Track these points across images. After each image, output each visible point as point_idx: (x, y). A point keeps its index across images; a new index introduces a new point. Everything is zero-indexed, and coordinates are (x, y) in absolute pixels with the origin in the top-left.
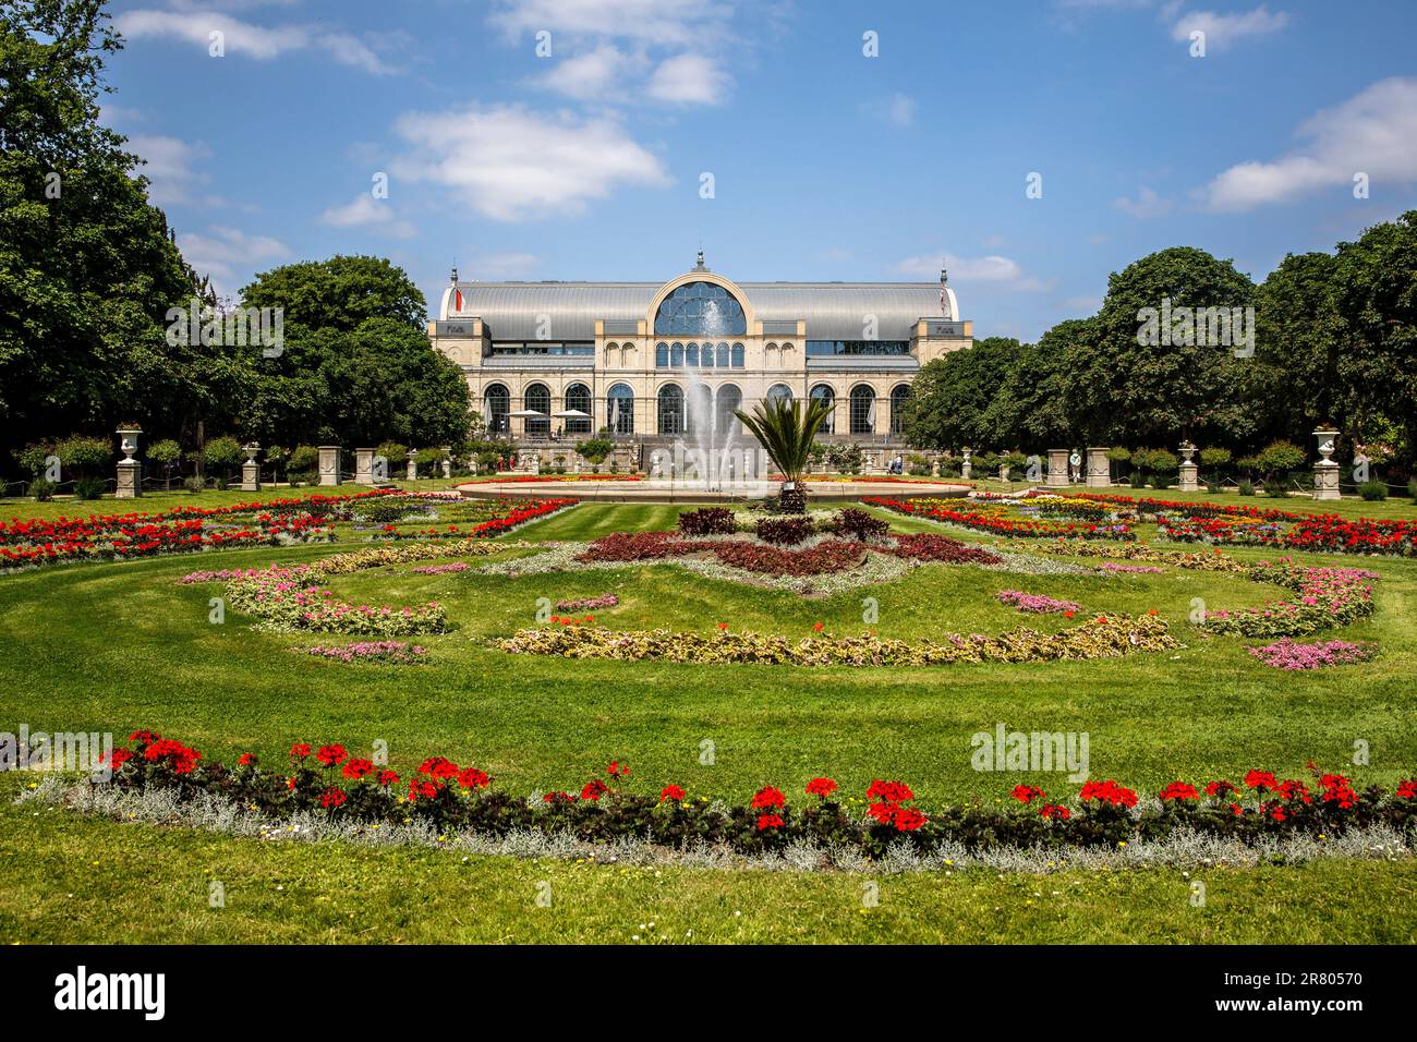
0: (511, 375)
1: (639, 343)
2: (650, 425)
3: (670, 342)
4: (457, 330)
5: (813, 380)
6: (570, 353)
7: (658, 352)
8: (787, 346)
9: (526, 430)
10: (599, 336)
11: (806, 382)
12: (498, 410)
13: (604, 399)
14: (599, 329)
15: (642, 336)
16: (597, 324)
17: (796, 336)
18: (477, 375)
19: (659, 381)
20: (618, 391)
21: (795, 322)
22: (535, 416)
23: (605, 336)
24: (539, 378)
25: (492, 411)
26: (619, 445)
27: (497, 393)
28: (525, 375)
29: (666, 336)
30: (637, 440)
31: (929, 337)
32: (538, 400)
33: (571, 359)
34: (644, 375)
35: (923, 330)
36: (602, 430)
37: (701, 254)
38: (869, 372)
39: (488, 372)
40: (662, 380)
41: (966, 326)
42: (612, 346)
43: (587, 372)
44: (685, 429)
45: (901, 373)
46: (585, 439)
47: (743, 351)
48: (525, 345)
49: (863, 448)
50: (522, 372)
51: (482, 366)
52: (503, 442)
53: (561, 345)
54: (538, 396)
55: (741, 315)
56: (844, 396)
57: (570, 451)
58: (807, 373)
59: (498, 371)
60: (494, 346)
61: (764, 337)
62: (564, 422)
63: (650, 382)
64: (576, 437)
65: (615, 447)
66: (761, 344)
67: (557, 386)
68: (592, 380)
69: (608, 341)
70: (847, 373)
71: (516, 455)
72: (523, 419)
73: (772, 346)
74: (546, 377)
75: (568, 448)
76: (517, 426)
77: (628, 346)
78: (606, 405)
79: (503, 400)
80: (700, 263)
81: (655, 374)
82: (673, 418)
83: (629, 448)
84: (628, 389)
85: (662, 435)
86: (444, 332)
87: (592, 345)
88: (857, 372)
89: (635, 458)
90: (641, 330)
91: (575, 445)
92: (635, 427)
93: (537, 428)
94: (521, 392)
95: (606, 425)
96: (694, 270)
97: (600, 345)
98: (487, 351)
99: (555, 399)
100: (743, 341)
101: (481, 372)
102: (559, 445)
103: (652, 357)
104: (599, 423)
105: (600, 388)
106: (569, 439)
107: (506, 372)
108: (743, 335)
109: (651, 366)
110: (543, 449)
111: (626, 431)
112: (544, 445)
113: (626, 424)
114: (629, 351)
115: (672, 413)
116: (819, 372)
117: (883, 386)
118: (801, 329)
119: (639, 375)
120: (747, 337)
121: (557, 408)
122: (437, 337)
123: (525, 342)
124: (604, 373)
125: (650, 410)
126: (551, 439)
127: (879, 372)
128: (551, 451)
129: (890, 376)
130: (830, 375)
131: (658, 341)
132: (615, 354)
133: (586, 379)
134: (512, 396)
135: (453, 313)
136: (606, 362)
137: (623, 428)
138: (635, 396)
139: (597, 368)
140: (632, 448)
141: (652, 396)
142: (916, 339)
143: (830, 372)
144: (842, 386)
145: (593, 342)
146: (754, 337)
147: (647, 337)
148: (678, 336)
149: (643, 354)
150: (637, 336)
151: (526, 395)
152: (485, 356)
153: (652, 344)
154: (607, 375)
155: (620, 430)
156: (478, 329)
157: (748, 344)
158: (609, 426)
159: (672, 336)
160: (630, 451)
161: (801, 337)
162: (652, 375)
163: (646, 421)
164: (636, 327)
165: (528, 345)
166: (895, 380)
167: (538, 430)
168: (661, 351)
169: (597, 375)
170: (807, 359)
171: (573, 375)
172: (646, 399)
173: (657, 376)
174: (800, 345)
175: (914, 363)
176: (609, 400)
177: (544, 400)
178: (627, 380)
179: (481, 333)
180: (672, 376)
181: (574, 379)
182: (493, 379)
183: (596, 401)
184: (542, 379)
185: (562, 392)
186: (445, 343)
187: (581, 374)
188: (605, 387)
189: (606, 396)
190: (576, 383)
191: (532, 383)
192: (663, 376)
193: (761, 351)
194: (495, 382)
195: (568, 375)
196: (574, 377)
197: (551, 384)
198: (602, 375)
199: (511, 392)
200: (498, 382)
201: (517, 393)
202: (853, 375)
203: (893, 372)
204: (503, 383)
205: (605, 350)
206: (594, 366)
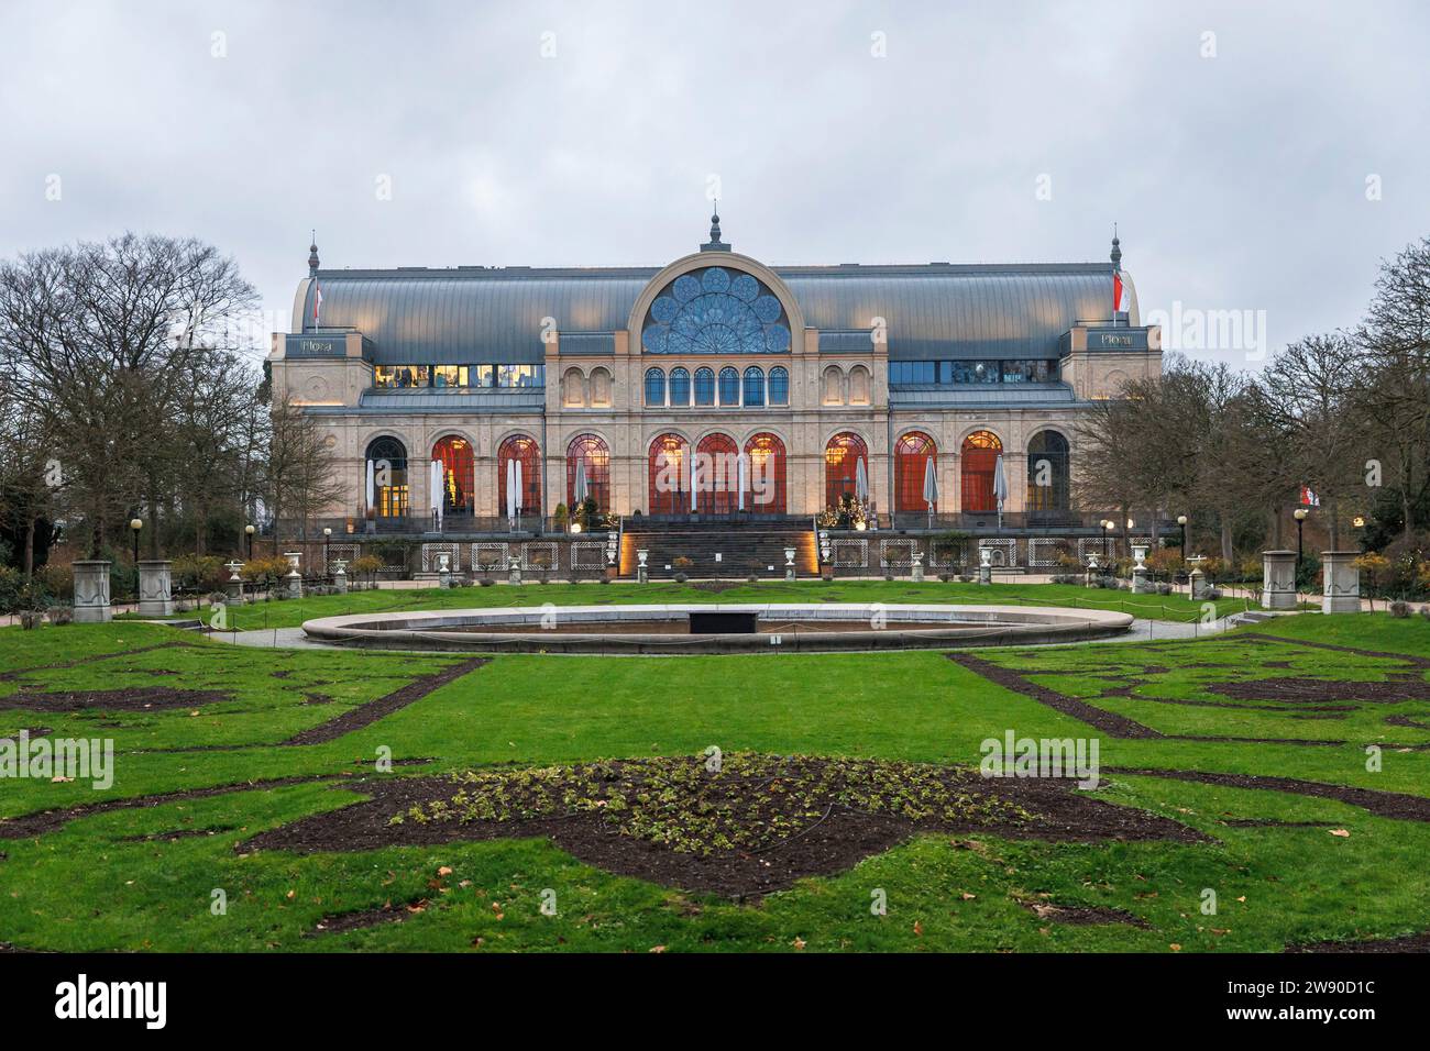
0: (409, 421)
1: (619, 369)
2: (637, 501)
3: (667, 365)
4: (320, 349)
5: (902, 425)
7: (648, 382)
8: (858, 370)
10: (552, 357)
11: (889, 427)
13: (561, 459)
14: (552, 347)
15: (622, 356)
17: (873, 354)
18: (353, 422)
19: (652, 429)
20: (585, 446)
21: (872, 331)
23: (560, 355)
24: (453, 425)
26: (588, 534)
27: (386, 454)
28: (431, 421)
29: (660, 356)
30: (614, 526)
31: (1089, 352)
33: (507, 397)
34: (626, 420)
35: (1078, 341)
36: (560, 508)
37: (717, 221)
38: (992, 411)
39: (371, 417)
40: (655, 427)
41: (1149, 334)
42: (573, 372)
43: (533, 415)
44: (693, 507)
45: (1046, 414)
47: (785, 380)
50: (426, 417)
51: (362, 406)
55: (782, 321)
56: (951, 451)
57: (505, 545)
58: (890, 414)
59: (388, 417)
60: (383, 376)
61: (822, 354)
62: (496, 497)
63: (637, 432)
66: (815, 369)
67: (485, 439)
68: (540, 428)
69: (569, 363)
70: (957, 411)
73: (832, 371)
74: (466, 422)
75: (503, 541)
77: (599, 372)
78: (564, 467)
79: (397, 462)
80: (716, 237)
81: (643, 417)
84: (599, 442)
85: (656, 517)
86: (298, 352)
88: (972, 411)
90: (621, 345)
94: (427, 446)
95: (564, 502)
96: (705, 249)
97: (554, 372)
98: (369, 384)
99: (482, 459)
100: (787, 363)
101: (359, 417)
102: (488, 534)
103: (639, 388)
104: (554, 498)
105: (555, 442)
106: (504, 525)
107: (399, 416)
108: (787, 352)
109: (638, 402)
110: (461, 541)
112: (463, 536)
114: (600, 382)
116: (910, 412)
117: (1015, 435)
118: (879, 342)
119: (619, 420)
120: (792, 356)
121: (484, 476)
122: (286, 360)
123: (431, 366)
124: (562, 416)
125: (637, 477)
127: (1007, 412)
128: (475, 545)
129: (1027, 416)
130: (927, 417)
131: (649, 364)
132: (578, 386)
133: (532, 427)
134: (410, 456)
136: (563, 400)
138: (612, 455)
139: (550, 408)
140: (606, 539)
141: (639, 454)
142: (1064, 357)
143: (928, 411)
144: (948, 435)
146: (804, 356)
147: (631, 357)
148: (681, 356)
149: (624, 385)
150: (612, 354)
151: (434, 454)
152: (366, 392)
153: (637, 371)
154: (565, 421)
156: (355, 347)
157: (795, 368)
158: (568, 503)
159: (669, 356)
161: (884, 354)
162: (639, 420)
163: (629, 496)
164: (613, 342)
166: (1036, 425)
168: (653, 380)
169: (548, 421)
170: (890, 391)
171: (510, 421)
172: (629, 458)
173: (648, 420)
174: (880, 368)
175: (1064, 396)
176: (568, 460)
177: (465, 460)
178: (597, 428)
179: (360, 354)
180: (670, 421)
181: (511, 428)
182: (379, 428)
183: (549, 462)
184: (460, 428)
185: (492, 448)
186: (300, 370)
187: (524, 419)
188: (563, 439)
189: (564, 454)
190: (515, 433)
191: (442, 435)
192: (657, 421)
193: (815, 378)
194: (382, 434)
195: (502, 420)
196: (511, 425)
197: (474, 435)
198: (556, 421)
199: (408, 449)
200: (387, 434)
201: (419, 451)
202: (967, 417)
203: (1032, 410)
204: (396, 436)
205: (561, 381)
206: (544, 407)
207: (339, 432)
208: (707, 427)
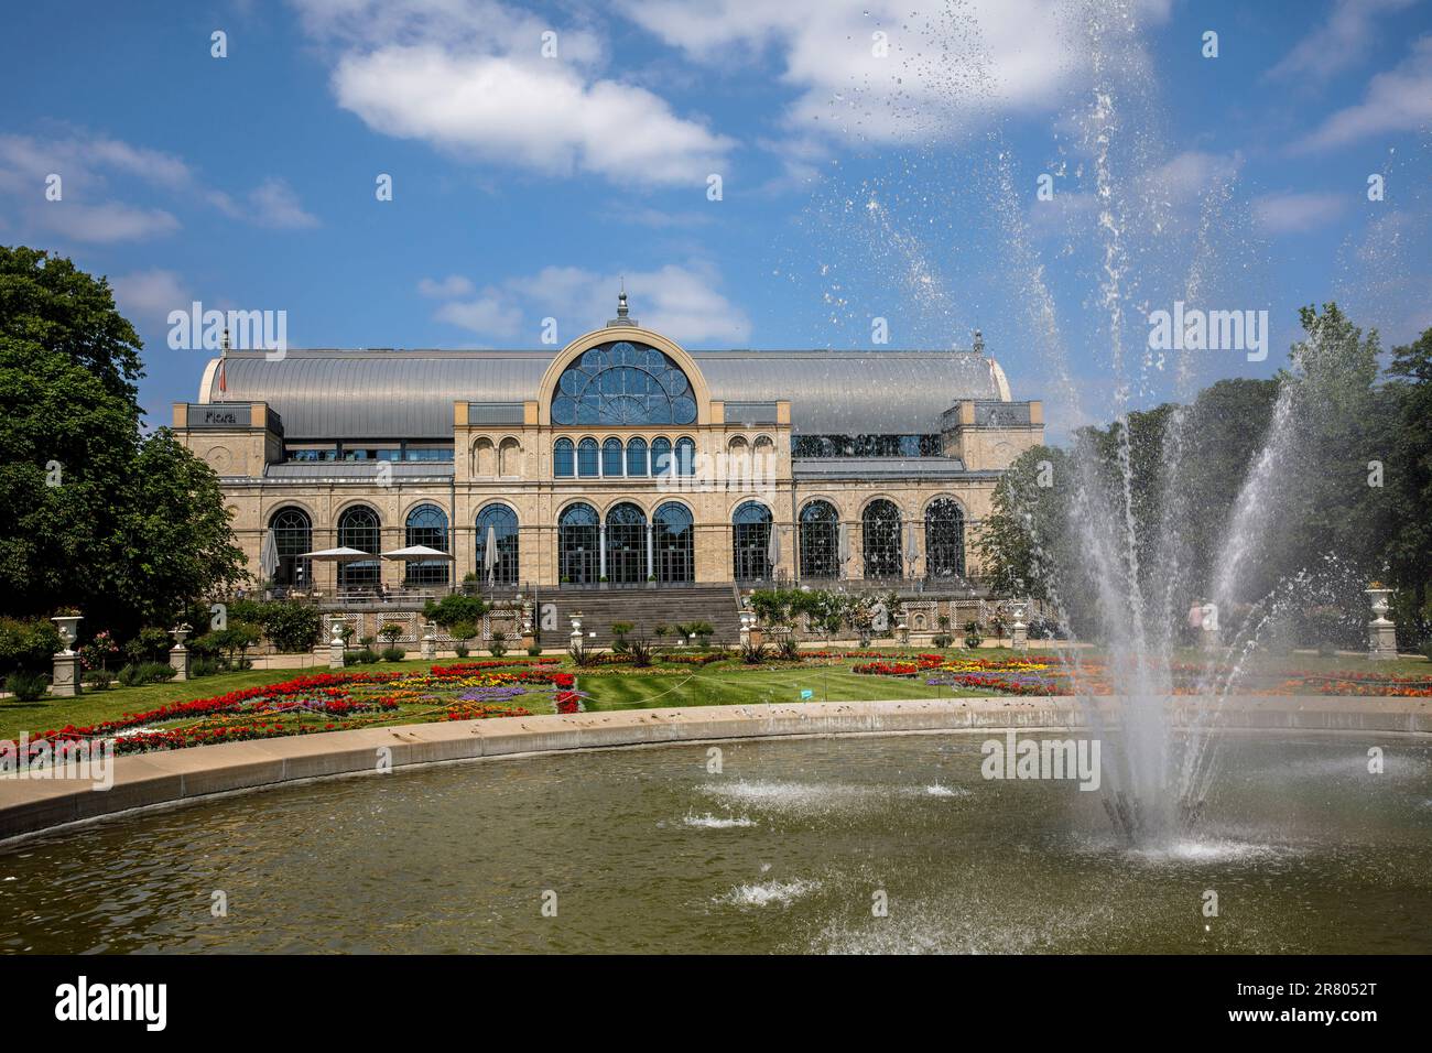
0: (314, 492)
1: (527, 439)
2: (546, 571)
3: (576, 436)
4: (224, 419)
5: (805, 494)
6: (413, 457)
7: (557, 451)
8: (762, 442)
9: (339, 582)
10: (461, 427)
11: (793, 496)
12: (291, 551)
13: (469, 529)
14: (461, 416)
15: (531, 427)
16: (457, 408)
17: (777, 426)
18: (257, 492)
19: (559, 499)
20: (493, 516)
21: (775, 403)
22: (353, 558)
23: (470, 428)
24: (361, 496)
25: (280, 551)
26: (498, 603)
27: (290, 525)
28: (337, 492)
29: (570, 427)
30: (528, 594)
31: (979, 426)
32: (360, 532)
33: (415, 467)
34: (535, 490)
35: (968, 414)
36: (469, 578)
37: (624, 298)
38: (891, 481)
39: (275, 487)
40: (565, 496)
41: (1034, 408)
42: (483, 443)
43: (442, 485)
44: (603, 575)
45: (939, 481)
46: (438, 594)
47: (693, 450)
48: (339, 446)
49: (904, 600)
50: (332, 487)
51: (266, 476)
52: (296, 602)
53: (398, 446)
54: (359, 525)
55: (689, 394)
56: (852, 519)
57: (413, 615)
58: (795, 483)
59: (292, 486)
60: (289, 447)
61: (727, 427)
62: (403, 568)
63: (545, 500)
64: (424, 592)
65: (492, 607)
66: (721, 439)
67: (392, 509)
68: (449, 499)
69: (476, 434)
70: (857, 481)
71: (319, 625)
72: (335, 564)
73: (738, 442)
74: (376, 493)
75: (411, 610)
76: (324, 575)
77: (509, 442)
78: (473, 538)
79: (301, 533)
80: (622, 312)
81: (552, 487)
82: (583, 558)
83: (515, 607)
84: (508, 512)
85: (566, 586)
86: (201, 422)
87: (449, 446)
88: (875, 481)
89: (527, 625)
90: (530, 417)
91: (422, 605)
92: (520, 575)
93: (359, 578)
94: (332, 520)
95: (473, 571)
96: (611, 323)
97: (463, 442)
98: (275, 455)
99: (388, 529)
100: (693, 434)
101: (263, 487)
102: (394, 605)
103: (547, 461)
104: (463, 567)
105: (464, 511)
106: (412, 594)
107: (304, 486)
108: (694, 423)
109: (547, 475)
110: (366, 612)
111: (506, 579)
112: (368, 605)
113: (508, 569)
114: (510, 452)
115: (580, 549)
116: (812, 482)
117: (912, 503)
118: (783, 416)
119: (528, 490)
120: (698, 428)
121: (393, 545)
122: (188, 430)
123: (339, 441)
124: (470, 486)
125: (545, 547)
126: (381, 596)
127: (905, 480)
128: (381, 616)
129: (923, 486)
130: (829, 487)
131: (557, 435)
132: (487, 457)
133: (440, 496)
134: (315, 525)
135: (219, 395)
136: (473, 469)
137: (501, 575)
138: (521, 524)
139: (459, 479)
140: (520, 608)
141: (549, 524)
142: (957, 430)
143: (831, 481)
144: (850, 503)
145: (452, 440)
146: (710, 427)
147: (539, 428)
148: (590, 427)
149: (534, 456)
150: (522, 427)
151: (340, 524)
152: (271, 462)
153: (547, 440)
154: (473, 491)
155: (497, 579)
156: (258, 418)
157: (701, 438)
158: (478, 571)
159: (578, 427)
160: (517, 613)
161: (786, 426)
162: (548, 490)
163: (539, 565)
164: (522, 414)
165: (345, 447)
166: (931, 493)
167: (360, 582)
168: (562, 451)
169: (457, 491)
170: (793, 462)
171: (418, 491)
172: (539, 528)
173: (556, 490)
174: (783, 439)
175: (956, 466)
176: (477, 530)
177: (369, 532)
178: (507, 497)
179: (264, 426)
180: (580, 490)
181: (419, 497)
182: (283, 498)
183: (457, 532)
184: (366, 498)
185: (400, 518)
186: (203, 440)
187: (432, 489)
188: (472, 509)
189: (473, 524)
190: (422, 502)
191: (349, 505)
192: (567, 490)
193: (721, 449)
194: (286, 504)
195: (410, 491)
196: (419, 495)
197: (381, 505)
198: (465, 490)
199: (313, 520)
200: (292, 504)
201: (324, 521)
202: (867, 486)
203: (927, 480)
204: (300, 506)
205: (471, 451)
206: (452, 477)
207: (240, 502)
208: (616, 496)
